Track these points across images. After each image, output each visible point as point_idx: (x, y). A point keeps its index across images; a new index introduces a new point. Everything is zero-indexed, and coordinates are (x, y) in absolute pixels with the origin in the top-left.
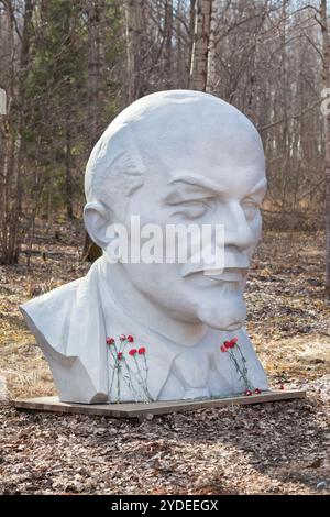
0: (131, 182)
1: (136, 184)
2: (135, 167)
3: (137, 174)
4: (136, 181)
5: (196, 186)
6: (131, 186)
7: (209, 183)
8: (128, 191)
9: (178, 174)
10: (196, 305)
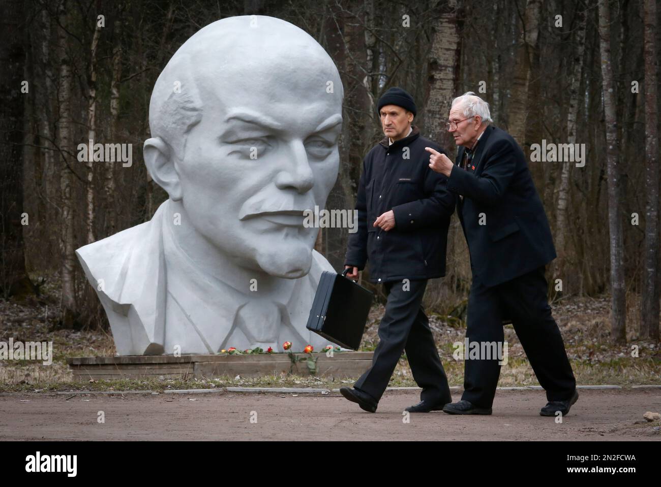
0: (188, 118)
1: (193, 120)
2: (192, 102)
3: (194, 109)
4: (193, 118)
5: (252, 124)
6: (188, 122)
7: (267, 120)
8: (185, 127)
9: (235, 111)
10: (254, 250)
